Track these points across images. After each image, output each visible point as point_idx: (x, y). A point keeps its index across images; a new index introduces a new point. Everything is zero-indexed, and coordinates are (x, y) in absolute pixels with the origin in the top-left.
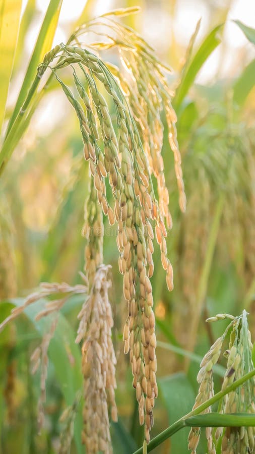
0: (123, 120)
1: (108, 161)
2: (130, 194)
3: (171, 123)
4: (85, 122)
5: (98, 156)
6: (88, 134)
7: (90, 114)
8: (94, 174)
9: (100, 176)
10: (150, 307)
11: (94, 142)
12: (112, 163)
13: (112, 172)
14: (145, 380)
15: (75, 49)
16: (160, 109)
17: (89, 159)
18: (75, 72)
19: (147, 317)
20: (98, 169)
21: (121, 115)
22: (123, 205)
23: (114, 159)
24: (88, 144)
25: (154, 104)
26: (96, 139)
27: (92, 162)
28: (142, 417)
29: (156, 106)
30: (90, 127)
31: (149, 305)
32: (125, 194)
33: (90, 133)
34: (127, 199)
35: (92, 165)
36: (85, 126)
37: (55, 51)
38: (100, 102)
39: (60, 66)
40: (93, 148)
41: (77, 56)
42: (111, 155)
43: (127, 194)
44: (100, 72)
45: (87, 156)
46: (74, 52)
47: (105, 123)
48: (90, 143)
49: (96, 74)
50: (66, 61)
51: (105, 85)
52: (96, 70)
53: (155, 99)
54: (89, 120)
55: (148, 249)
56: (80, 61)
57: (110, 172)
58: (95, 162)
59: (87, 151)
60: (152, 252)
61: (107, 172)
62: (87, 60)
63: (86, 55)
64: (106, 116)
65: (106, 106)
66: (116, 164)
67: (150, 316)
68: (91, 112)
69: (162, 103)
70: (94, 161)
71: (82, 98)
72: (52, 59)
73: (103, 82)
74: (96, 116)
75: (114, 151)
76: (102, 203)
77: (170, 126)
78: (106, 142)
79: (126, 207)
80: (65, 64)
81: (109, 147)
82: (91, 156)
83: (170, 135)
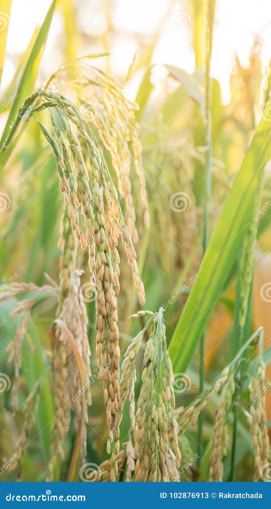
0: (95, 158)
1: (81, 193)
2: (103, 223)
3: (137, 151)
4: (61, 159)
5: (72, 188)
6: (63, 169)
7: (65, 151)
8: (68, 205)
9: (74, 206)
10: (115, 323)
11: (69, 176)
12: (84, 195)
13: (84, 204)
14: (111, 386)
15: (51, 95)
16: (128, 139)
17: (64, 192)
18: (52, 114)
19: (112, 331)
20: (72, 199)
21: (92, 154)
22: (96, 232)
23: (85, 191)
24: (63, 178)
25: (122, 134)
26: (70, 174)
27: (67, 194)
28: (109, 419)
29: (124, 136)
30: (65, 162)
31: (114, 320)
32: (98, 223)
33: (65, 168)
34: (100, 227)
35: (67, 197)
36: (60, 162)
37: (34, 97)
38: (73, 142)
39: (39, 109)
40: (67, 181)
41: (53, 101)
42: (83, 188)
43: (100, 223)
44: (74, 116)
45: (63, 189)
46: (51, 98)
47: (78, 160)
48: (65, 178)
49: (70, 118)
50: (43, 105)
51: (78, 128)
52: (70, 114)
53: (124, 130)
54: (64, 157)
55: (115, 272)
56: (57, 105)
57: (82, 203)
58: (70, 193)
59: (62, 185)
60: (118, 275)
61: (80, 202)
62: (62, 105)
63: (61, 100)
64: (78, 154)
65: (78, 145)
66: (87, 196)
67: (115, 330)
68: (66, 150)
69: (130, 134)
70: (68, 193)
71: (58, 137)
72: (32, 102)
73: (76, 124)
74: (70, 153)
75: (86, 186)
76: (75, 231)
77: (136, 154)
78: (79, 177)
79: (99, 234)
80: (43, 107)
81: (82, 181)
82: (66, 189)
83: (136, 162)
